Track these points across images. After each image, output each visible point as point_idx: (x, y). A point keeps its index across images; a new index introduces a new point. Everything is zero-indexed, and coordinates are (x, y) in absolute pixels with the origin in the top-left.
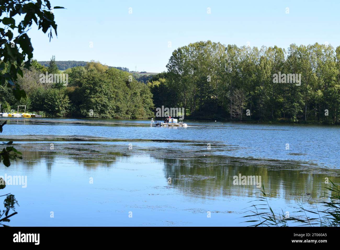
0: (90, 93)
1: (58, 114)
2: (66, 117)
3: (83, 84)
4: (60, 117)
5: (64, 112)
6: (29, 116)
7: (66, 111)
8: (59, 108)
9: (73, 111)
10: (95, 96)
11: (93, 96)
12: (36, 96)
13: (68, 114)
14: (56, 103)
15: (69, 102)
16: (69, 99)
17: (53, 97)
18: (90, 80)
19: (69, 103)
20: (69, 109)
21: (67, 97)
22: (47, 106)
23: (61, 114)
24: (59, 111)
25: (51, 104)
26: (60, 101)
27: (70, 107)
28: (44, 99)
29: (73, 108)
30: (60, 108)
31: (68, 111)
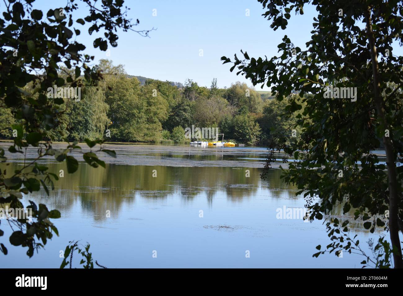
0: (282, 121)
1: (249, 142)
2: (256, 145)
3: (274, 110)
4: (250, 145)
5: (254, 140)
6: (233, 145)
7: (256, 140)
8: (250, 136)
9: (264, 139)
10: (286, 123)
11: (285, 123)
12: (225, 124)
13: (259, 143)
14: (248, 131)
15: (260, 129)
16: (259, 127)
17: (243, 125)
18: (282, 106)
19: (259, 131)
20: (260, 138)
21: (258, 124)
22: (237, 134)
23: (252, 142)
24: (250, 139)
25: (241, 131)
26: (251, 129)
27: (260, 135)
28: (234, 126)
29: (264, 136)
30: (252, 136)
31: (259, 139)
